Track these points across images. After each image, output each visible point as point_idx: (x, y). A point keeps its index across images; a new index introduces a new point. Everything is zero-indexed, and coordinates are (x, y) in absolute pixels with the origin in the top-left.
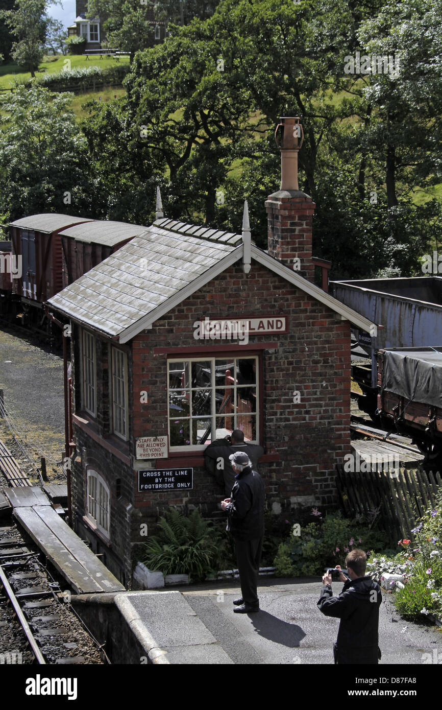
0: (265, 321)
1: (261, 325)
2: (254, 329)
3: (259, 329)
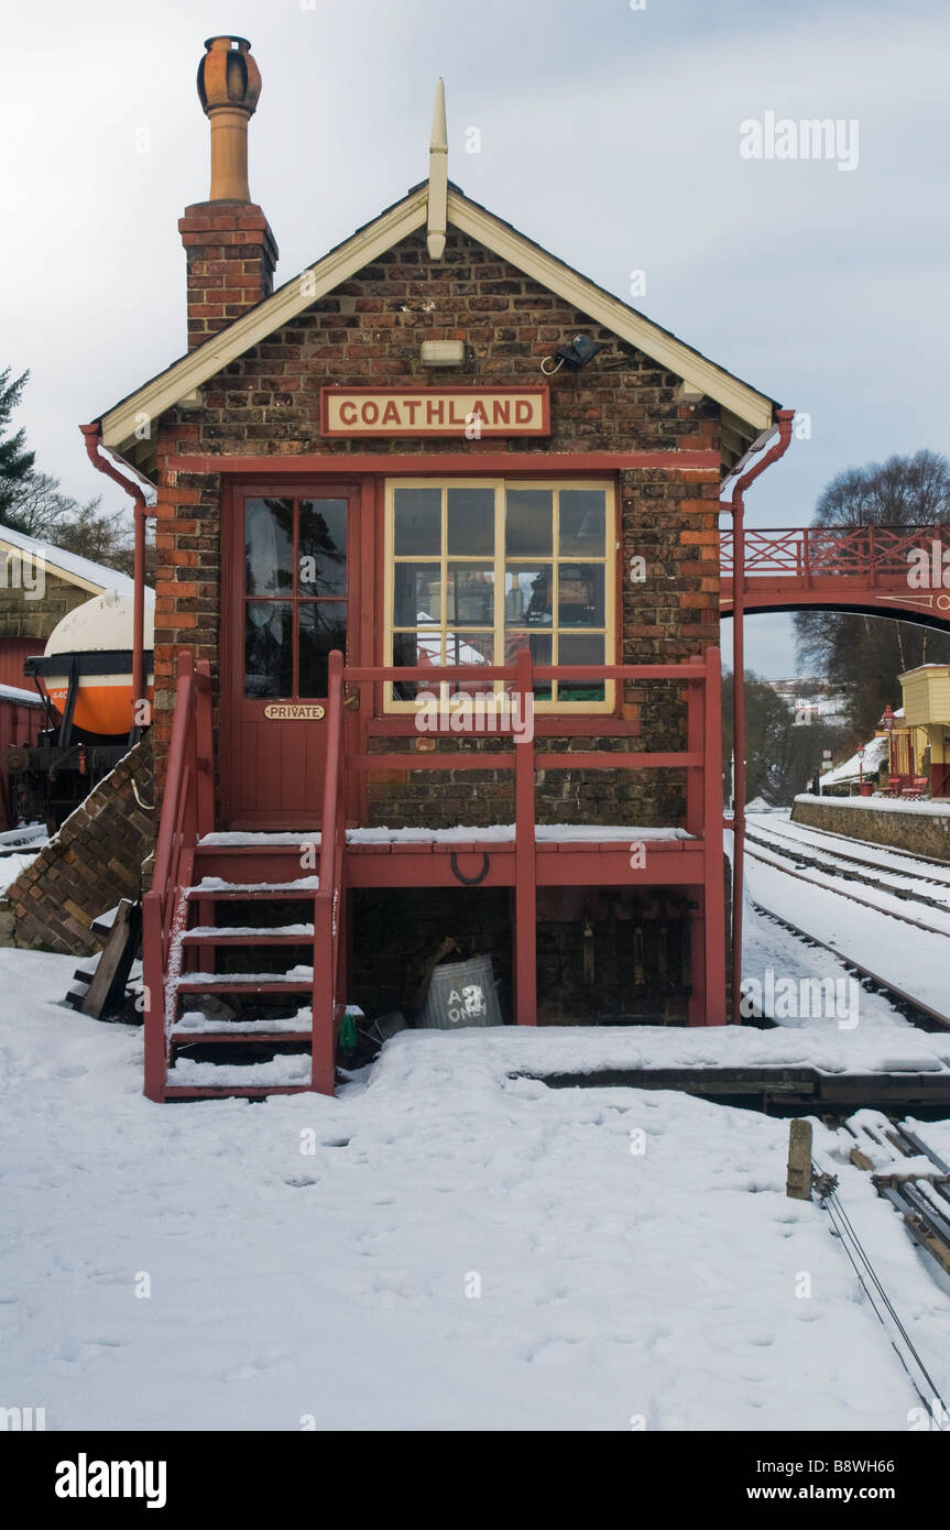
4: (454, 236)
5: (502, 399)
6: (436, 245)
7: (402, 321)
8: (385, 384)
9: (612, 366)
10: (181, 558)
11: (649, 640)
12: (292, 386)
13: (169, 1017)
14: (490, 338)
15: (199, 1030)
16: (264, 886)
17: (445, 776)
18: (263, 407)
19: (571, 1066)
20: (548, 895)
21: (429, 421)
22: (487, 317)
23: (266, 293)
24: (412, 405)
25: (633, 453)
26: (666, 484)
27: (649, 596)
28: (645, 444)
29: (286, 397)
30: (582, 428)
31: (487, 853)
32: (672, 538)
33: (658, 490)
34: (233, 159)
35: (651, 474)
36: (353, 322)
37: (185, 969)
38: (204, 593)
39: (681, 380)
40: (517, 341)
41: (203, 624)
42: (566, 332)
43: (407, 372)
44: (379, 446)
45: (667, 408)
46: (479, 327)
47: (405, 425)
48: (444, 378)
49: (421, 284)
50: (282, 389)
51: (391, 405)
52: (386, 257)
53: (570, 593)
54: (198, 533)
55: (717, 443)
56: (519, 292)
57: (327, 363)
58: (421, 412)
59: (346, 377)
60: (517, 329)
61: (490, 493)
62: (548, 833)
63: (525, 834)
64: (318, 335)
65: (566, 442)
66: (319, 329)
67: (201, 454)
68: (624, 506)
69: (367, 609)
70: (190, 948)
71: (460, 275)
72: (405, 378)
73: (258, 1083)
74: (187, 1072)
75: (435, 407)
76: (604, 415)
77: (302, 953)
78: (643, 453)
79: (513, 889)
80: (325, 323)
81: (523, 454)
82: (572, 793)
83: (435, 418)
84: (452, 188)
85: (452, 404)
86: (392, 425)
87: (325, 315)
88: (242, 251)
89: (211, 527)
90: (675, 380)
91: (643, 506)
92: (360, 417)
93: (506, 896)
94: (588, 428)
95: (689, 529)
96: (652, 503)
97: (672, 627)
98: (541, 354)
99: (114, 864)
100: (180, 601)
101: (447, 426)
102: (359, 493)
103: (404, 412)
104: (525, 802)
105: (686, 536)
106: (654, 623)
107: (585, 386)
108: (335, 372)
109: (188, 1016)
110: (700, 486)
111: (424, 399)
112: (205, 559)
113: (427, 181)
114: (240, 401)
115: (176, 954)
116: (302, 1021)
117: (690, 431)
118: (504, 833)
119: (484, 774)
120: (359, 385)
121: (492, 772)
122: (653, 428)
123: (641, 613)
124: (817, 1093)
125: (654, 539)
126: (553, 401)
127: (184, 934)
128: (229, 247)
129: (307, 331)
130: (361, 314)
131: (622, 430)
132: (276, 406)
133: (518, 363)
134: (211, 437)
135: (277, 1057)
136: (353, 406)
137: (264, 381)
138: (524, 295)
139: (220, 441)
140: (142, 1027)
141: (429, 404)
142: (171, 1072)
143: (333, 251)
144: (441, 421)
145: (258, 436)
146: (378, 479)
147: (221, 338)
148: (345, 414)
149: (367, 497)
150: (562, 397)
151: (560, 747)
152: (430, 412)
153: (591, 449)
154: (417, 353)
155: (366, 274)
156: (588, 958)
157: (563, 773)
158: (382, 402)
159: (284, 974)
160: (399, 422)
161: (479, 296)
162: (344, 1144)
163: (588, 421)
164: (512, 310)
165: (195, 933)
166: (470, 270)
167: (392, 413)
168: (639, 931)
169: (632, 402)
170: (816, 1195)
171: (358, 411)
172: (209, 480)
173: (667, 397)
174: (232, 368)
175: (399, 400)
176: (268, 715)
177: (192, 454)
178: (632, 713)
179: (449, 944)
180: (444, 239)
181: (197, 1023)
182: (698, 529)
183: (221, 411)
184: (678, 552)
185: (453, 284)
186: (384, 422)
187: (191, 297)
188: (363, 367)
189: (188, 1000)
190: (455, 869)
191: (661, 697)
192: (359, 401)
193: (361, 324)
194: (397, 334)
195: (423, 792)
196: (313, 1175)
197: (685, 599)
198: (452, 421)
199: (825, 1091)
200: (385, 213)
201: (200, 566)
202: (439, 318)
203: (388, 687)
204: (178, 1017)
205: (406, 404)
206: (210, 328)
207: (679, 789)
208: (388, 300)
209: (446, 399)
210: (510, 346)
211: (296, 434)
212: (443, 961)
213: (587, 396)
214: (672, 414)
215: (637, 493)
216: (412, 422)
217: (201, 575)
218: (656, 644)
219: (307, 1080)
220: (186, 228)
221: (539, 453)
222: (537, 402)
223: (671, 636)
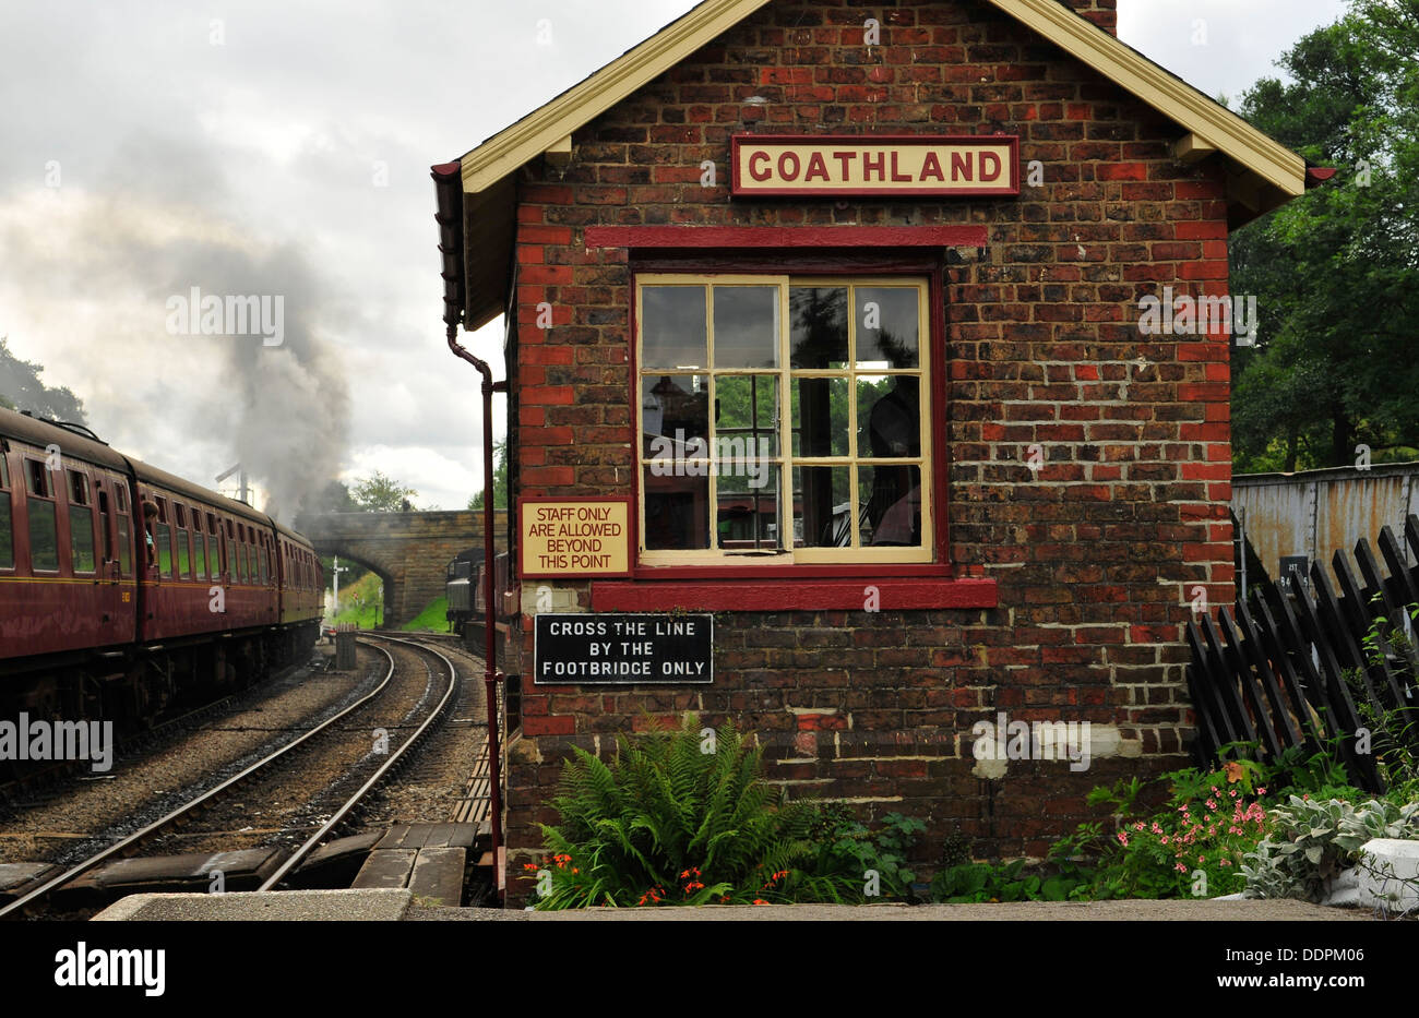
0: (944, 154)
1: (931, 167)
2: (908, 178)
3: (923, 178)
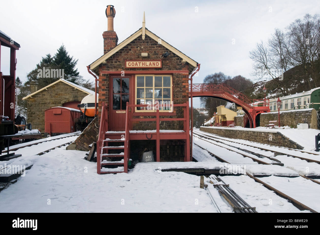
4: (146, 36)
5: (154, 62)
6: (143, 38)
7: (138, 50)
8: (135, 60)
9: (172, 57)
10: (103, 87)
11: (177, 100)
12: (121, 60)
13: (101, 161)
14: (152, 52)
15: (106, 163)
16: (116, 140)
17: (145, 122)
18: (116, 63)
19: (165, 168)
20: (162, 141)
21: (142, 66)
22: (152, 49)
23: (116, 45)
24: (140, 63)
25: (175, 71)
26: (180, 76)
27: (177, 93)
28: (177, 69)
29: (120, 62)
30: (167, 67)
31: (152, 134)
32: (181, 84)
33: (179, 76)
34: (111, 24)
35: (178, 74)
36: (130, 50)
37: (103, 153)
38: (106, 93)
39: (182, 59)
40: (156, 53)
41: (106, 98)
42: (164, 51)
43: (139, 57)
44: (135, 69)
45: (180, 63)
46: (150, 51)
47: (139, 66)
48: (145, 59)
49: (141, 44)
50: (119, 60)
51: (136, 63)
52: (136, 39)
53: (165, 93)
54: (105, 83)
55: (188, 69)
56: (157, 45)
57: (126, 57)
58: (141, 64)
59: (129, 59)
60: (156, 51)
61: (152, 77)
62: (162, 131)
63: (158, 131)
64: (125, 52)
65: (164, 69)
66: (125, 51)
67: (106, 71)
68: (173, 79)
69: (133, 95)
70: (104, 149)
71: (147, 42)
72: (139, 59)
73: (115, 171)
74: (104, 169)
75: (143, 63)
76: (170, 64)
77: (122, 150)
78: (176, 71)
79: (156, 140)
80: (126, 50)
81: (157, 71)
82: (165, 125)
83: (143, 65)
84: (146, 29)
85: (146, 63)
86: (136, 66)
87: (126, 49)
88: (113, 39)
89: (107, 82)
90: (181, 59)
91: (176, 79)
92: (131, 65)
93: (155, 141)
94: (168, 67)
95: (184, 83)
96: (178, 78)
97: (181, 98)
98: (160, 55)
99: (92, 137)
100: (103, 94)
101: (145, 66)
102: (131, 77)
103: (138, 64)
104: (158, 126)
105: (183, 84)
106: (178, 98)
107: (167, 60)
108: (127, 58)
109: (104, 160)
110: (186, 76)
111: (141, 62)
112: (107, 87)
113: (142, 28)
114: (112, 62)
115: (102, 151)
116: (122, 161)
117: (184, 67)
118: (154, 131)
119: (151, 122)
120: (131, 60)
121: (152, 121)
122: (178, 67)
123: (176, 96)
124: (204, 172)
125: (178, 84)
126: (162, 62)
127: (103, 147)
128: (110, 38)
129: (123, 51)
130: (131, 49)
131: (173, 67)
132: (118, 63)
133: (157, 56)
134: (108, 68)
135: (118, 167)
136: (130, 63)
137: (116, 59)
138: (157, 46)
139: (109, 69)
140: (97, 162)
141: (142, 63)
142: (101, 170)
143: (127, 38)
144: (144, 65)
145: (115, 68)
146: (134, 75)
147: (109, 52)
148: (129, 64)
149: (133, 77)
150: (164, 62)
151: (163, 117)
152: (143, 64)
153: (168, 70)
154: (140, 55)
155: (133, 42)
156: (168, 151)
157: (164, 122)
158: (135, 62)
159: (119, 154)
160: (138, 66)
161: (150, 46)
162: (129, 181)
163: (168, 66)
164: (155, 48)
165: (105, 147)
166: (149, 41)
167: (136, 64)
168: (176, 147)
169: (175, 62)
170: (205, 188)
171: (131, 64)
172: (107, 75)
173: (180, 62)
174: (111, 57)
175: (138, 62)
176: (117, 112)
177: (105, 71)
178: (175, 112)
179: (146, 149)
180: (145, 37)
181: (105, 162)
182: (185, 83)
183: (109, 64)
184: (182, 86)
185: (146, 44)
186: (135, 66)
187: (104, 46)
188: (132, 57)
189: (104, 158)
190: (147, 137)
191: (179, 110)
192: (131, 62)
193: (132, 50)
194: (137, 52)
195: (141, 125)
196: (124, 185)
197: (183, 94)
198: (146, 65)
199: (206, 172)
200: (135, 32)
201: (106, 89)
202: (144, 49)
203: (136, 108)
204: (102, 161)
205: (139, 63)
206: (107, 51)
207: (182, 124)
208: (136, 46)
209: (145, 62)
210: (155, 54)
211: (121, 67)
212: (145, 152)
213: (167, 61)
214: (181, 64)
215: (176, 77)
216: (140, 66)
217: (106, 90)
218: (179, 101)
219: (123, 171)
220: (103, 35)
221: (160, 70)
222: (159, 62)
223: (181, 100)
